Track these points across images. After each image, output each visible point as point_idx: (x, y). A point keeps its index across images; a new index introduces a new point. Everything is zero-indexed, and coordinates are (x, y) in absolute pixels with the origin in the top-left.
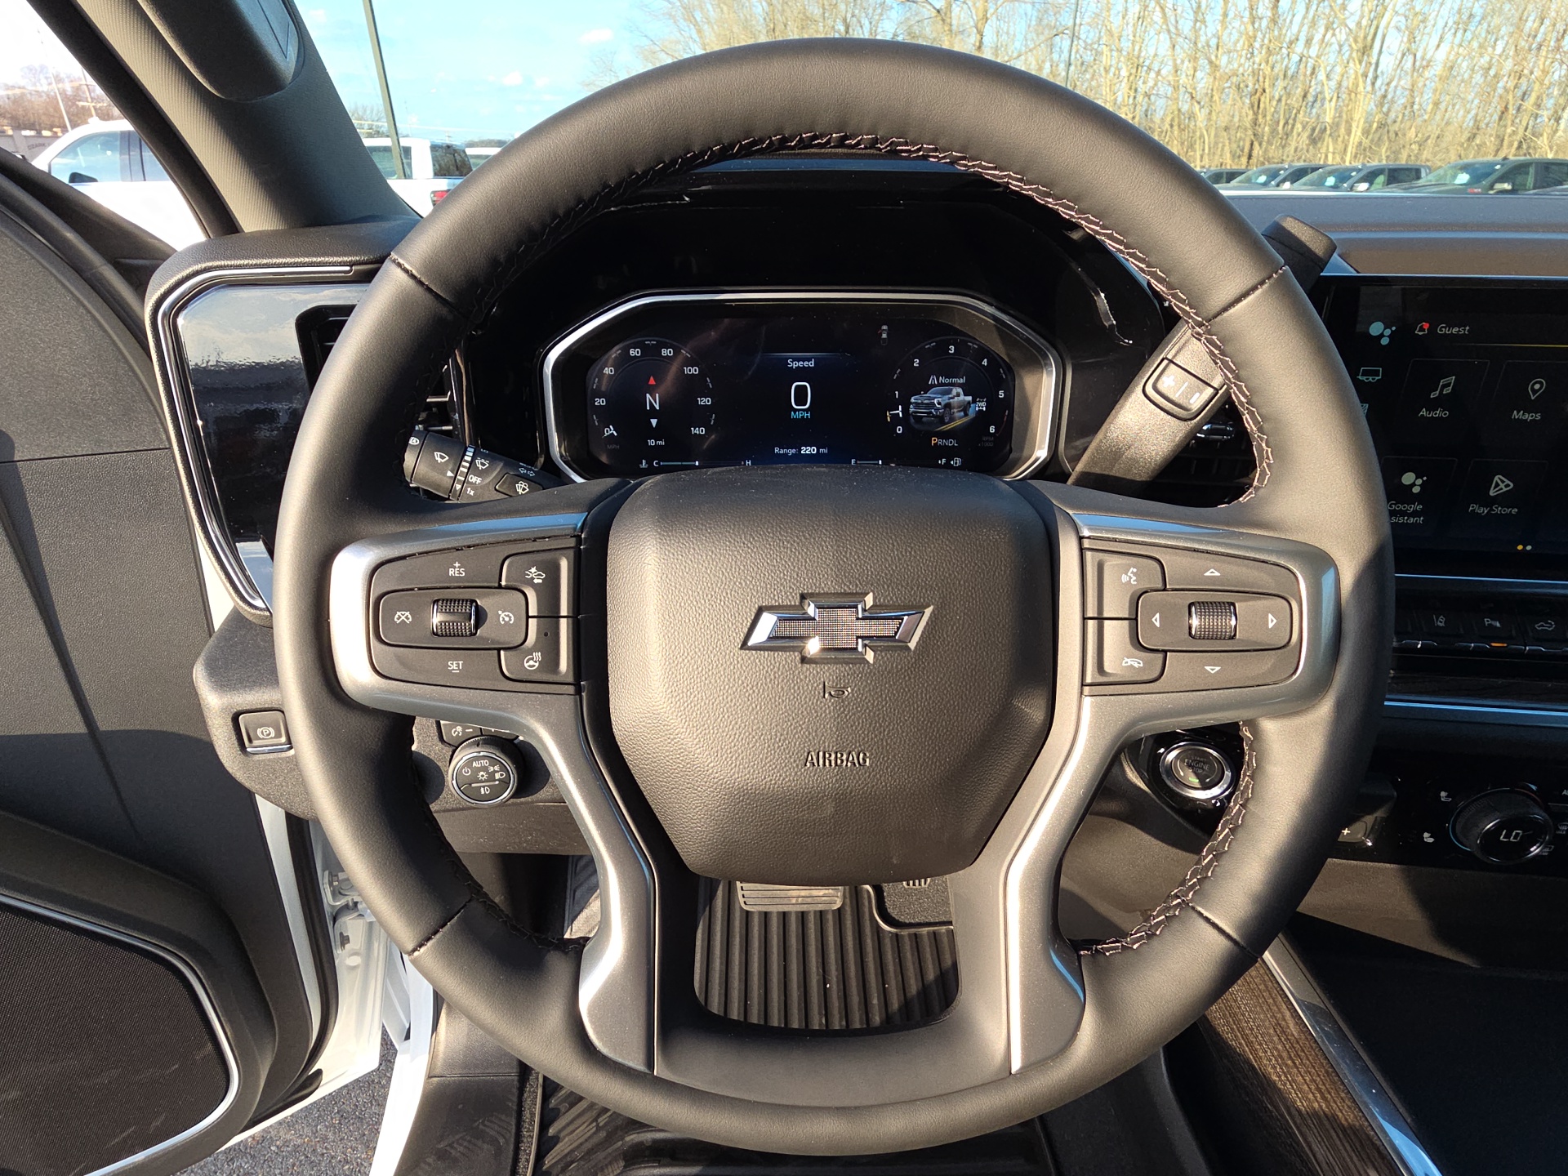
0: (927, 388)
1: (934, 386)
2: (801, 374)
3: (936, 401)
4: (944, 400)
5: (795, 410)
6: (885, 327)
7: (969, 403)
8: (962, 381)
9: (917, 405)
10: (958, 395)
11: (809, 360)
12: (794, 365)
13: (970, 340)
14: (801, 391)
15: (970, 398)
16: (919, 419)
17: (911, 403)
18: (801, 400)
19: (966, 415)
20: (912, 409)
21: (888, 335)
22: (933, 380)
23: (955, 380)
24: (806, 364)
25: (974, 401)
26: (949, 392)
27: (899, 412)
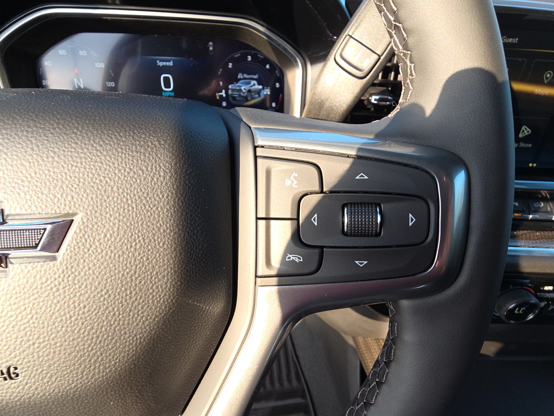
0: (238, 80)
1: (240, 79)
2: (166, 70)
3: (243, 88)
4: (247, 87)
5: (165, 91)
6: (211, 43)
7: (260, 90)
8: (256, 77)
9: (233, 90)
10: (254, 85)
11: (169, 61)
12: (161, 64)
13: (259, 53)
14: (167, 80)
15: (260, 87)
16: (234, 98)
17: (230, 89)
18: (167, 85)
19: (259, 96)
20: (230, 92)
21: (213, 48)
22: (240, 76)
23: (252, 76)
24: (168, 64)
25: (263, 89)
26: (249, 83)
27: (223, 93)
